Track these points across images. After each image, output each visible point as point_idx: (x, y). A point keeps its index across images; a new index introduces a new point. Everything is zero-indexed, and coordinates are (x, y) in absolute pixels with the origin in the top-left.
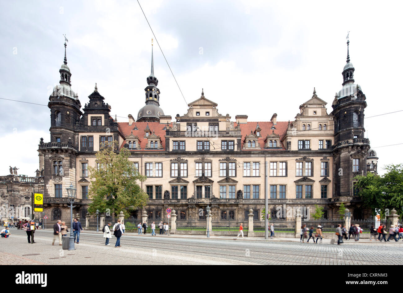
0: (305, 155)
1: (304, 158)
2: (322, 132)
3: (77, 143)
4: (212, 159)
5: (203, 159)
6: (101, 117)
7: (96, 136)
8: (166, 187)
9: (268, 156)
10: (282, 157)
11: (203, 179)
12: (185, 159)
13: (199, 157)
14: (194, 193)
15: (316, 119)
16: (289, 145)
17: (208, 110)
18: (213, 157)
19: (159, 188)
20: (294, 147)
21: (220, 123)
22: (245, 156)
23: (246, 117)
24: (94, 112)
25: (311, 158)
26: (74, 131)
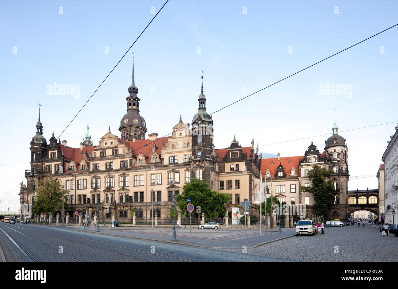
0: (173, 168)
1: (173, 170)
2: (186, 149)
3: (44, 170)
4: (114, 174)
5: (109, 175)
6: (55, 152)
7: (53, 164)
8: (89, 196)
9: (149, 170)
10: (158, 170)
11: (109, 188)
12: (99, 175)
13: (107, 174)
14: (104, 199)
15: (181, 139)
16: (162, 161)
17: (112, 141)
18: (115, 173)
19: (85, 196)
20: (166, 162)
21: (119, 149)
22: (134, 171)
23: (156, 135)
24: (52, 149)
25: (178, 170)
26: (42, 163)
